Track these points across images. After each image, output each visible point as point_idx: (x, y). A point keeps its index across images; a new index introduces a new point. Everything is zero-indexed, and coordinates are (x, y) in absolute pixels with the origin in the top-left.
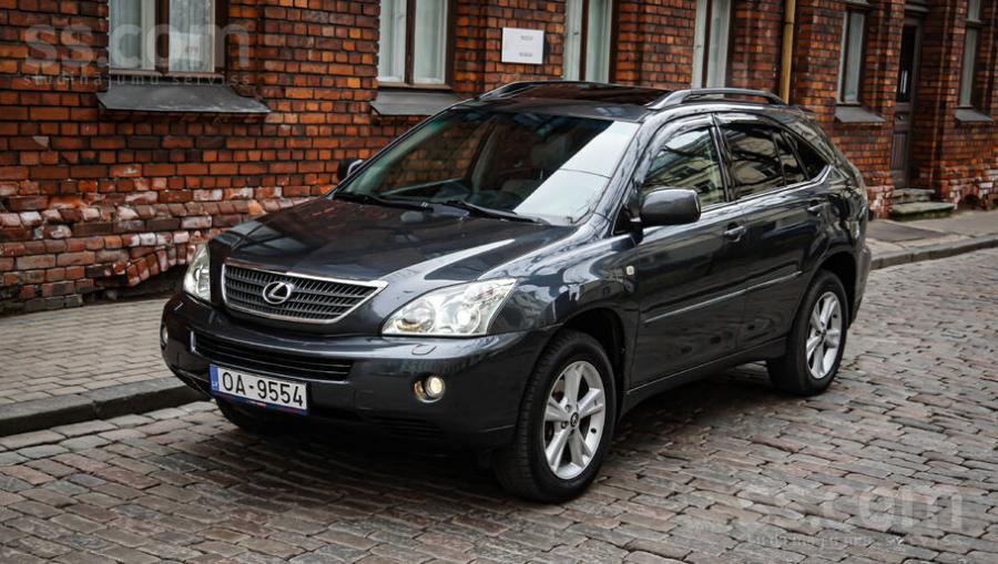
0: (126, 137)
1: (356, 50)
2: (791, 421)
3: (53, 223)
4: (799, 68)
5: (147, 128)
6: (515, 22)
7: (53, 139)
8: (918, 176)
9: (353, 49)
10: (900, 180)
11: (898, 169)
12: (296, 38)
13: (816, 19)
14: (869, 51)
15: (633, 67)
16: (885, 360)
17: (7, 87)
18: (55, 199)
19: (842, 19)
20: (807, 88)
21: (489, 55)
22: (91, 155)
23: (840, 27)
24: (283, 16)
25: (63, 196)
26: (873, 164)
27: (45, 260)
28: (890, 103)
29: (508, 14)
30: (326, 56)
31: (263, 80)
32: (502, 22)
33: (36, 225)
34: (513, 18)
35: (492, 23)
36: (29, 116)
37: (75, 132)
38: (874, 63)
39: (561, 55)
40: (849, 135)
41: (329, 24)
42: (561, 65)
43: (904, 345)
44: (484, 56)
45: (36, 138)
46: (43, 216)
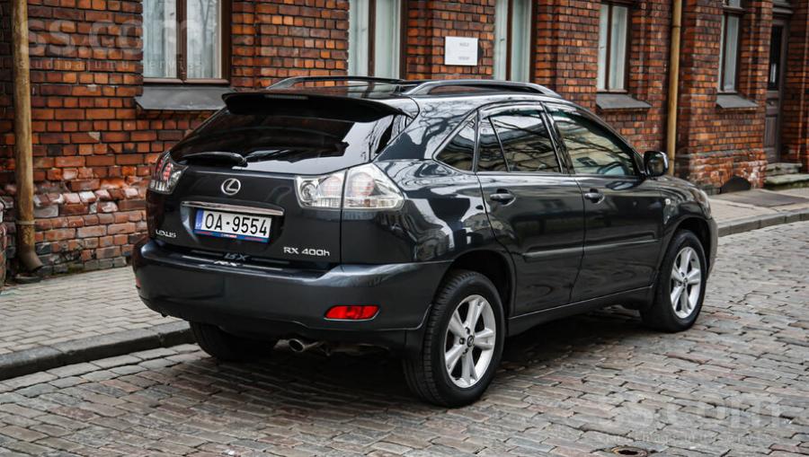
0: (157, 132)
1: (331, 58)
2: (697, 342)
3: (104, 200)
4: (686, 63)
5: (172, 124)
6: (455, 32)
7: (103, 133)
8: (787, 153)
9: (328, 57)
10: (772, 156)
11: (770, 146)
12: (284, 49)
13: (698, 23)
14: (744, 48)
15: (549, 66)
16: (769, 297)
17: (69, 94)
18: (105, 181)
19: (720, 22)
20: (693, 80)
21: (434, 59)
22: (131, 146)
23: (719, 29)
24: (275, 32)
25: (110, 179)
26: (749, 143)
27: (99, 229)
28: (762, 91)
29: (449, 25)
30: (309, 63)
31: (260, 83)
32: (445, 32)
33: (91, 202)
34: (453, 29)
35: (437, 33)
36: (85, 116)
37: (119, 128)
38: (748, 57)
39: (491, 57)
40: (729, 118)
41: (310, 37)
42: (492, 66)
43: (784, 286)
44: (431, 60)
45: (90, 133)
46: (96, 195)
